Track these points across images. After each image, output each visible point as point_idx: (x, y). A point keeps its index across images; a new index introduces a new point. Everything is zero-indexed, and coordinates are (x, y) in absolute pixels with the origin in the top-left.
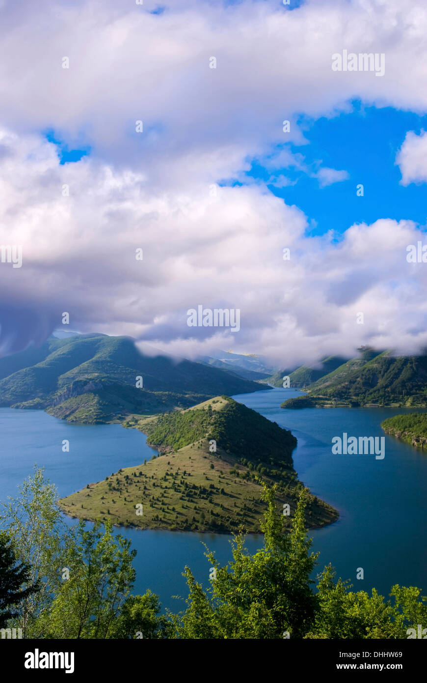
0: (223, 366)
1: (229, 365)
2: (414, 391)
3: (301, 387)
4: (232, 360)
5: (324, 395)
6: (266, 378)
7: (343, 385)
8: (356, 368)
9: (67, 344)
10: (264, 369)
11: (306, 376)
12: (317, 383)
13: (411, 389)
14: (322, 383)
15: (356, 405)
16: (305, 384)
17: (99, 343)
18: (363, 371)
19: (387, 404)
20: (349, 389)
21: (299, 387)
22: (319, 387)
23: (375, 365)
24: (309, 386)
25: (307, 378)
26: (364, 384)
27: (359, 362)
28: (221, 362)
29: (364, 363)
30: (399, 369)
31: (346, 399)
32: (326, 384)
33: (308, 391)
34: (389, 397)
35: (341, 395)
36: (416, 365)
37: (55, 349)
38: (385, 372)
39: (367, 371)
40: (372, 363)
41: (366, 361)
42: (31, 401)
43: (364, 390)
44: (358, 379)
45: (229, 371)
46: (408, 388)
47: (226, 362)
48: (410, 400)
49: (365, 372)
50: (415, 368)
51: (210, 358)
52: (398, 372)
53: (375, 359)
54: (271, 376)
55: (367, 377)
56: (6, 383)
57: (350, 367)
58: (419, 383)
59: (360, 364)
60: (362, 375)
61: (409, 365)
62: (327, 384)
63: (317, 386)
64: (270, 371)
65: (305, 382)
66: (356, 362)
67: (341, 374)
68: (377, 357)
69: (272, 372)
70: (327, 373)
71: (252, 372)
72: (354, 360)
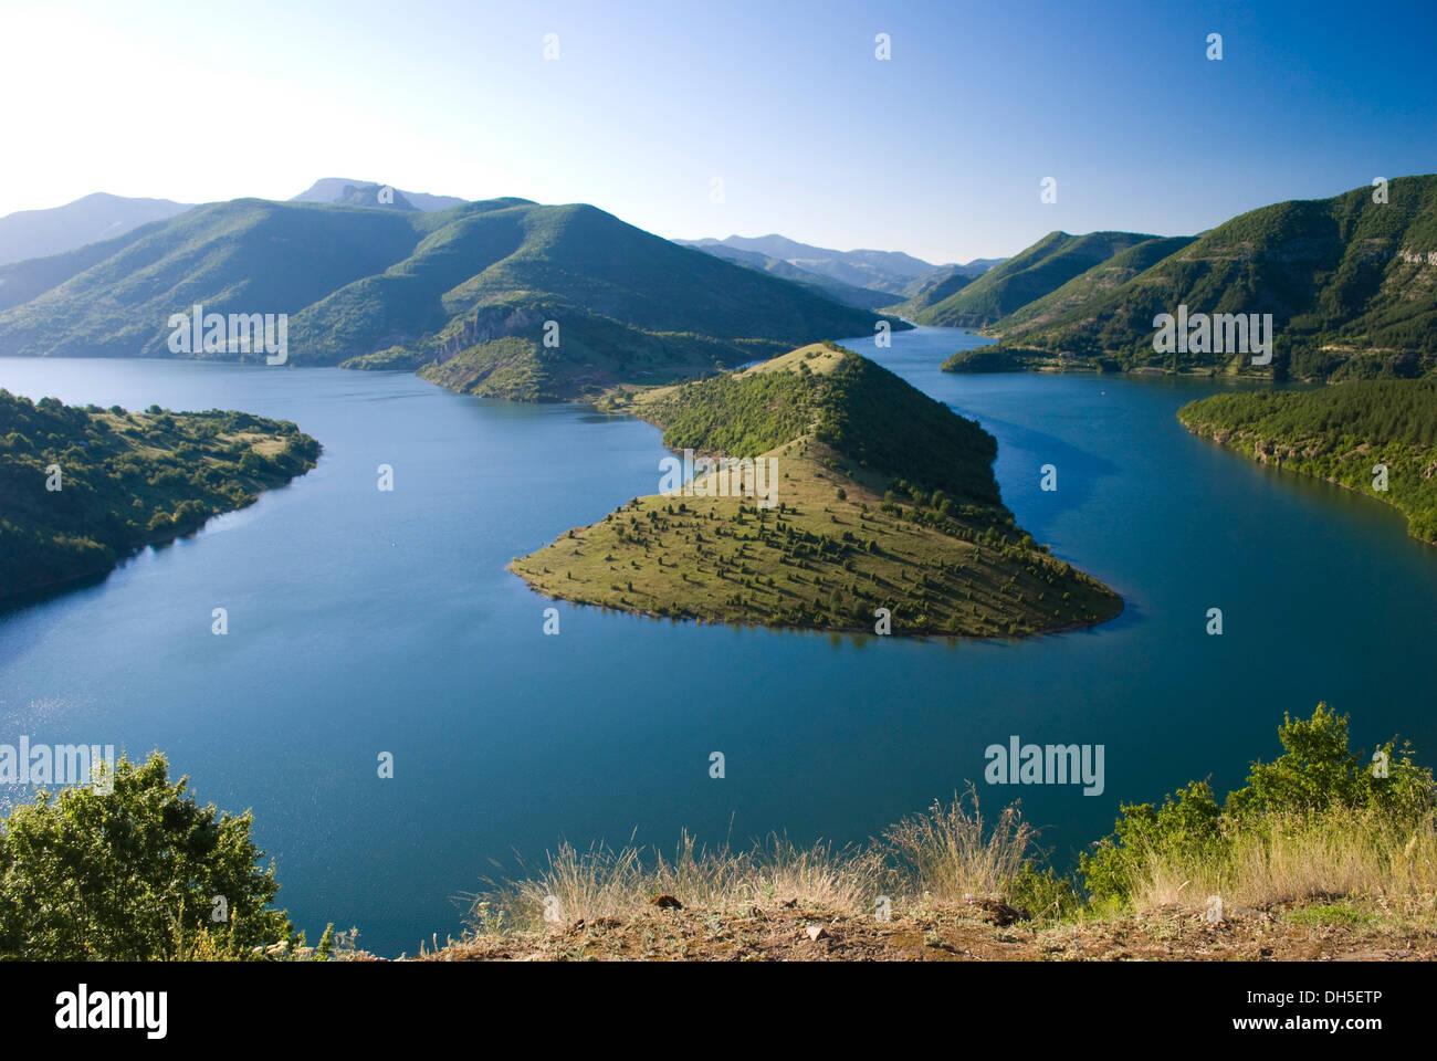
0: (797, 277)
1: (807, 274)
3: (977, 326)
4: (814, 263)
5: (1040, 345)
6: (894, 304)
7: (1082, 323)
8: (1108, 286)
9: (446, 224)
10: (886, 284)
11: (989, 301)
12: (1015, 318)
14: (1027, 318)
15: (1112, 368)
16: (986, 320)
17: (521, 222)
18: (1131, 292)
19: (1181, 370)
20: (1097, 332)
21: (973, 326)
22: (1022, 328)
23: (1160, 280)
24: (995, 325)
25: (991, 306)
26: (1131, 322)
27: (1115, 271)
28: (791, 265)
29: (1128, 277)
30: (1214, 290)
31: (1091, 354)
32: (1039, 319)
33: (997, 336)
35: (1079, 346)
36: (1253, 281)
37: (421, 236)
38: (1182, 295)
39: (1140, 293)
40: (1152, 275)
41: (1132, 270)
42: (383, 353)
43: (1131, 336)
44: (1120, 311)
45: (813, 287)
47: (800, 267)
48: (1237, 362)
49: (1136, 294)
50: (1252, 289)
51: (765, 256)
52: (1213, 297)
53: (1158, 266)
54: (904, 300)
55: (1140, 307)
56: (322, 314)
57: (1094, 283)
59: (1118, 277)
60: (1129, 302)
61: (1239, 282)
62: (1041, 320)
63: (1016, 324)
64: (901, 287)
65: (986, 314)
66: (1108, 272)
67: (1073, 298)
68: (1164, 261)
69: (905, 290)
70: (1039, 296)
71: (862, 289)
72: (1104, 267)
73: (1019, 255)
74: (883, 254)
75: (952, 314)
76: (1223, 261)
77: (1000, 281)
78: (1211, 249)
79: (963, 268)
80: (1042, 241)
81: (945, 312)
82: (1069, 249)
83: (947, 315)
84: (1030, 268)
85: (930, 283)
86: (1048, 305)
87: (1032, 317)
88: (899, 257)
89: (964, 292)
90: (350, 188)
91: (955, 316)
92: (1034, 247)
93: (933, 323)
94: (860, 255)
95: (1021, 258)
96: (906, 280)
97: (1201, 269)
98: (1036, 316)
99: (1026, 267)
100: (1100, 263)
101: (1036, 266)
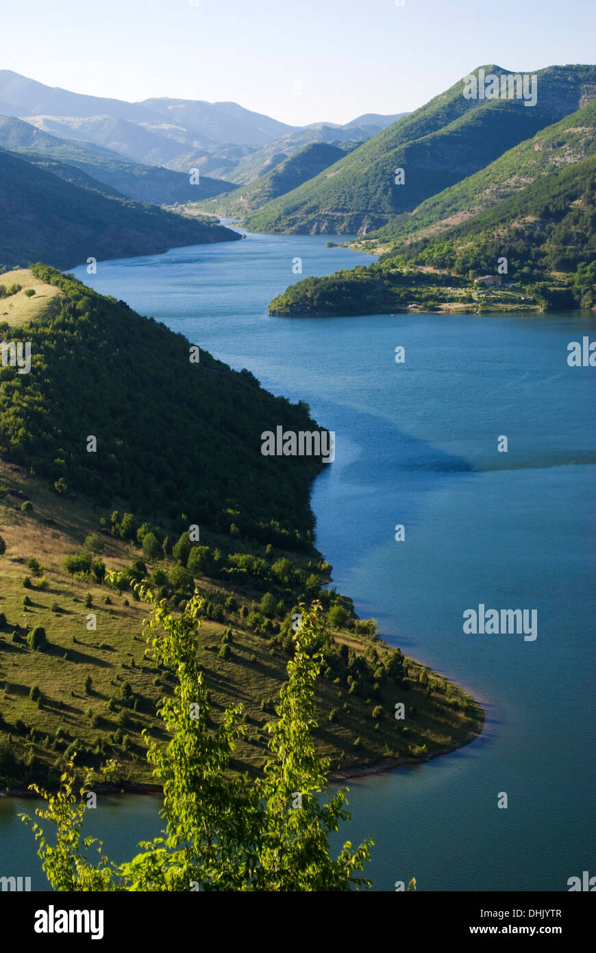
0: (40, 148)
1: (61, 142)
3: (352, 230)
4: (75, 122)
5: (441, 265)
6: (214, 195)
7: (516, 225)
8: (569, 160)
11: (372, 188)
12: (415, 218)
14: (433, 217)
16: (366, 223)
20: (540, 241)
21: (344, 233)
22: (423, 235)
24: (381, 229)
25: (375, 199)
27: (582, 135)
32: (451, 220)
33: (381, 250)
35: (510, 266)
44: (577, 202)
45: (69, 168)
47: (46, 129)
54: (229, 187)
57: (546, 155)
59: (588, 143)
62: (455, 221)
63: (415, 228)
64: (230, 166)
65: (366, 211)
66: (571, 136)
67: (512, 182)
69: (237, 170)
70: (457, 178)
71: (157, 169)
73: (424, 108)
74: (201, 105)
75: (308, 212)
77: (391, 153)
79: (339, 131)
80: (463, 82)
81: (296, 209)
83: (298, 215)
84: (443, 131)
85: (278, 158)
86: (470, 193)
87: (442, 215)
88: (229, 113)
89: (331, 174)
91: (311, 217)
93: (275, 228)
94: (158, 108)
95: (427, 113)
96: (239, 152)
98: (450, 214)
99: (437, 127)
100: (558, 120)
101: (453, 126)
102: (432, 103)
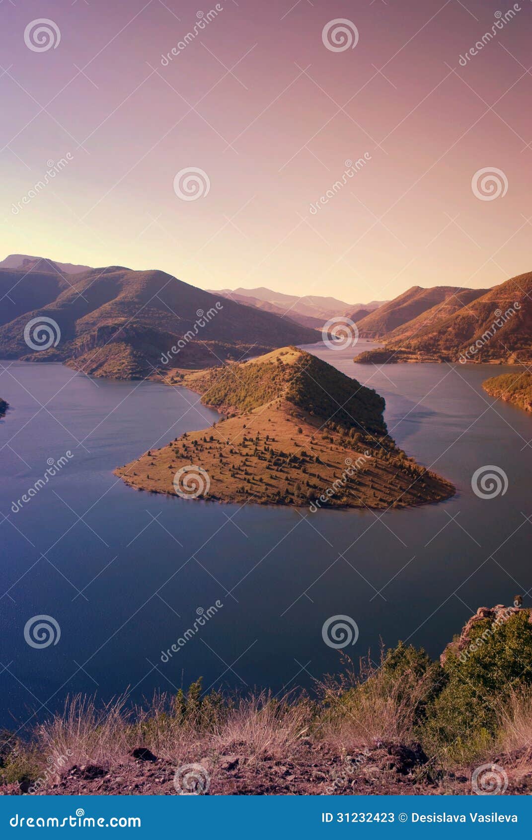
0: (275, 311)
1: (281, 309)
2: (519, 345)
3: (373, 337)
4: (285, 303)
5: (408, 348)
7: (430, 335)
8: (443, 315)
10: (323, 314)
11: (380, 324)
12: (394, 333)
13: (515, 343)
14: (400, 333)
15: (446, 360)
16: (378, 334)
17: (121, 280)
18: (457, 318)
19: (484, 361)
20: (438, 341)
21: (371, 338)
22: (397, 338)
23: (471, 312)
24: (383, 337)
25: (380, 327)
26: (456, 335)
27: (448, 307)
28: (271, 304)
29: (454, 310)
31: (435, 353)
33: (384, 343)
34: (488, 352)
35: (428, 348)
37: (66, 287)
38: (483, 321)
39: (461, 319)
40: (467, 310)
41: (456, 307)
43: (457, 343)
44: (450, 329)
45: (285, 317)
46: (511, 341)
47: (277, 305)
48: (514, 356)
49: (458, 320)
50: (521, 317)
51: (256, 299)
53: (471, 305)
55: (461, 327)
56: (10, 330)
57: (436, 314)
58: (526, 336)
59: (449, 311)
60: (455, 324)
62: (408, 334)
63: (394, 336)
65: (378, 331)
66: (444, 308)
67: (425, 322)
68: (474, 302)
70: (407, 321)
71: (310, 318)
72: (442, 305)
73: (395, 299)
74: (322, 298)
76: (505, 302)
77: (385, 314)
78: (498, 296)
79: (365, 306)
80: (408, 291)
82: (423, 296)
84: (401, 306)
86: (411, 326)
87: (403, 332)
88: (331, 300)
89: (366, 319)
90: (27, 260)
92: (403, 294)
94: (309, 299)
95: (397, 301)
97: (493, 306)
98: (406, 332)
99: (399, 305)
100: (439, 303)
101: (405, 305)
102: (398, 297)
